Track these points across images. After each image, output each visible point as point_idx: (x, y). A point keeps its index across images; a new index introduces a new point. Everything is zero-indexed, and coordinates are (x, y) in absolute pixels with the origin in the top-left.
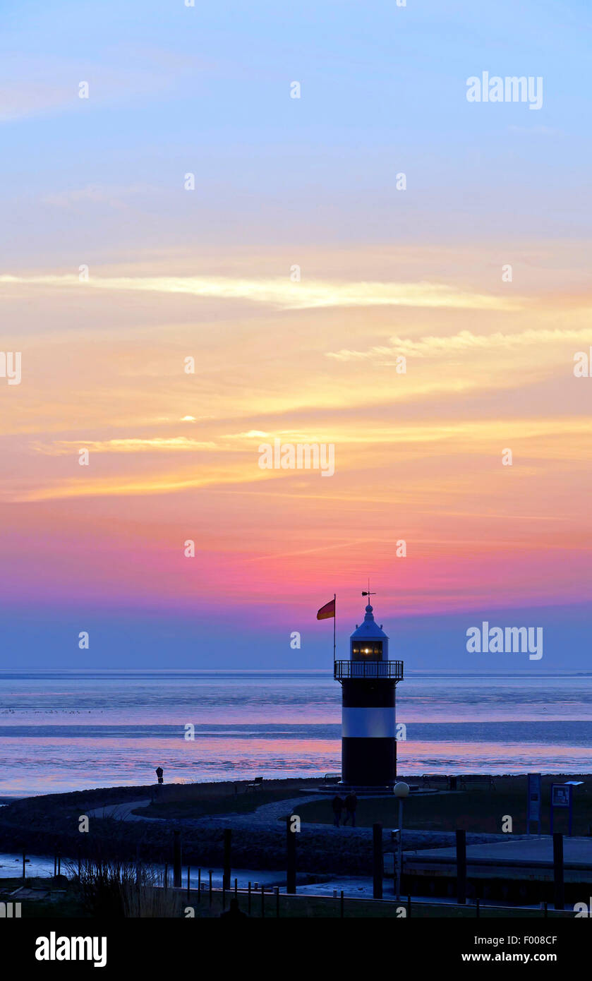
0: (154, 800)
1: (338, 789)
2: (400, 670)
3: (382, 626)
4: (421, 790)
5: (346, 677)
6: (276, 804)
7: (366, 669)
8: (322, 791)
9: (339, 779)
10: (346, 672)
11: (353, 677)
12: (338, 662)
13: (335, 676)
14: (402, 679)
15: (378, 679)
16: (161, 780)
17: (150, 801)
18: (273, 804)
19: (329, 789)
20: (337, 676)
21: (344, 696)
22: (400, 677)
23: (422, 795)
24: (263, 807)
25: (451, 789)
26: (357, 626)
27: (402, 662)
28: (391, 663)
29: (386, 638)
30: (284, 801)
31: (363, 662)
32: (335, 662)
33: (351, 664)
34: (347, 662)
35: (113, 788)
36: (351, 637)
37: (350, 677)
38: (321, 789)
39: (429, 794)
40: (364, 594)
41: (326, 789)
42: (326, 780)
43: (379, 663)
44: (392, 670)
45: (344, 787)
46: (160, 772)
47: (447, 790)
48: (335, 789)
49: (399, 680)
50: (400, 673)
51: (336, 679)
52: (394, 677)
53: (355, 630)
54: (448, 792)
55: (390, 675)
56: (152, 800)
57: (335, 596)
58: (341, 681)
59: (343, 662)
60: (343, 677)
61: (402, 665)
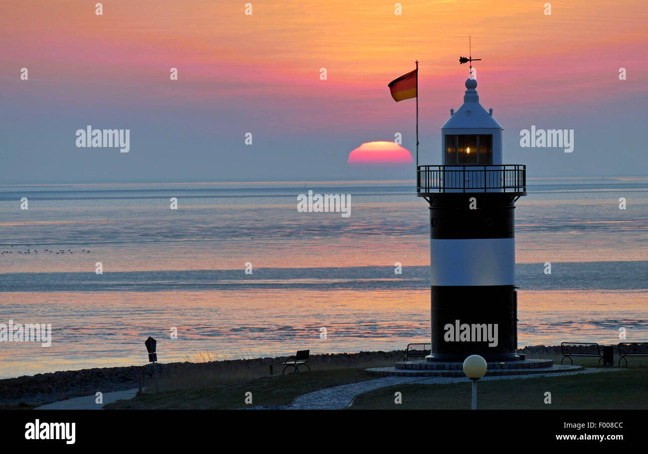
0: (143, 389)
1: (426, 367)
2: (521, 179)
3: (491, 111)
4: (555, 367)
5: (437, 191)
6: (329, 391)
7: (466, 179)
8: (399, 371)
9: (428, 353)
10: (436, 183)
11: (447, 191)
12: (423, 169)
13: (419, 190)
14: (523, 194)
15: (486, 194)
16: (153, 357)
17: (137, 390)
18: (322, 392)
19: (411, 367)
20: (423, 191)
21: (432, 220)
22: (521, 190)
23: (558, 374)
24: (305, 397)
25: (605, 366)
26: (452, 111)
27: (525, 167)
28: (507, 168)
29: (498, 129)
30: (340, 388)
31: (462, 168)
32: (419, 168)
33: (444, 171)
34: (437, 169)
35: (83, 371)
36: (444, 129)
37: (442, 191)
38: (398, 367)
39: (568, 374)
40: (463, 60)
41: (406, 367)
42: (410, 354)
43: (488, 168)
44: (510, 180)
45: (434, 364)
46: (151, 345)
47: (598, 366)
48: (420, 367)
49: (519, 194)
50: (521, 183)
51: (420, 195)
52: (512, 190)
53: (450, 117)
54: (599, 370)
55: (504, 187)
56: (140, 389)
57: (417, 63)
58: (428, 198)
59: (431, 168)
60: (431, 191)
61: (524, 172)
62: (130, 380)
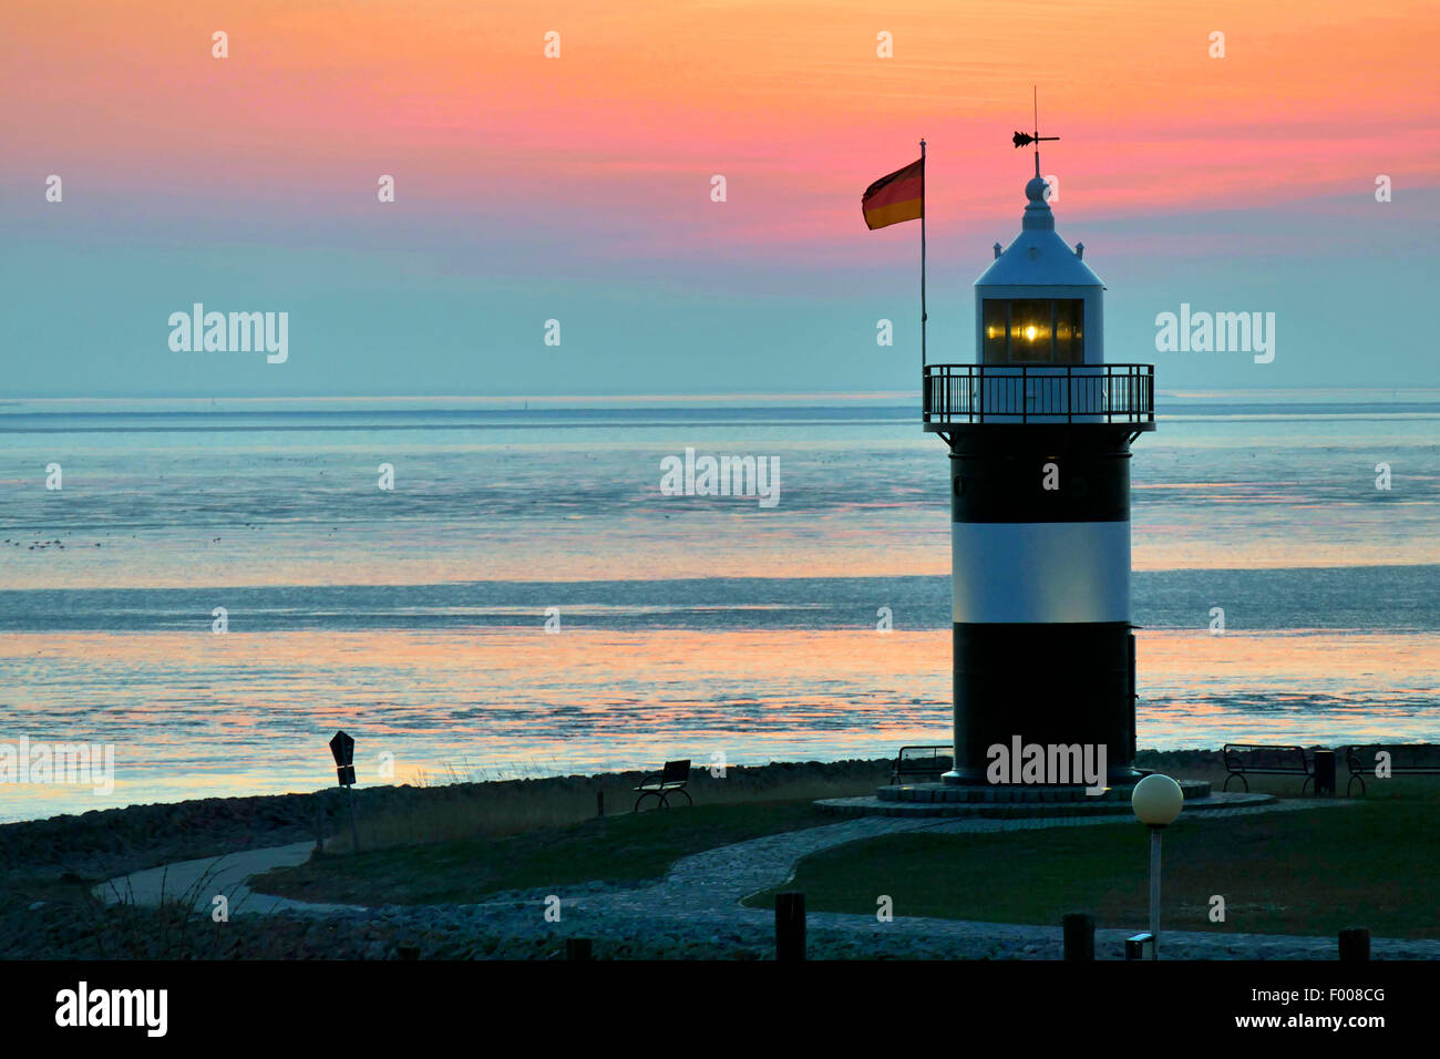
0: (326, 842)
1: (944, 797)
2: (1145, 391)
3: (1080, 248)
4: (1217, 797)
5: (965, 420)
6: (740, 849)
7: (1029, 393)
8: (888, 805)
9: (945, 763)
10: (963, 403)
11: (988, 420)
12: (935, 372)
13: (927, 418)
14: (1149, 426)
15: (1070, 426)
16: (347, 775)
17: (312, 845)
18: (727, 850)
19: (912, 797)
20: (935, 419)
21: (956, 482)
22: (1144, 418)
23: (1224, 813)
24: (691, 862)
25: (1317, 793)
26: (997, 248)
27: (1151, 369)
28: (1115, 371)
29: (1095, 289)
30: (764, 841)
31: (1019, 371)
32: (927, 370)
33: (981, 377)
34: (965, 371)
35: (187, 803)
36: (980, 288)
37: (975, 420)
38: (883, 796)
39: (1244, 811)
40: (1021, 140)
41: (901, 797)
42: (904, 767)
43: (1075, 371)
44: (1119, 394)
45: (964, 790)
46: (342, 747)
47: (1303, 796)
48: (932, 796)
49: (1141, 428)
50: (1144, 401)
51: (930, 428)
52: (1124, 419)
53: (992, 262)
54: (1309, 804)
55: (1110, 413)
56: (320, 844)
57: (923, 144)
58: (947, 436)
59: (954, 371)
60: (955, 420)
61: (1151, 380)
62: (285, 823)
